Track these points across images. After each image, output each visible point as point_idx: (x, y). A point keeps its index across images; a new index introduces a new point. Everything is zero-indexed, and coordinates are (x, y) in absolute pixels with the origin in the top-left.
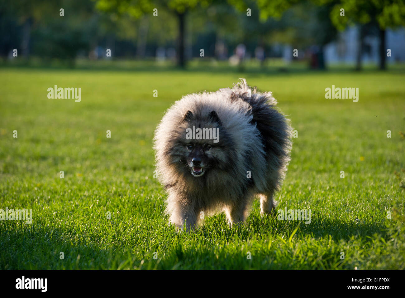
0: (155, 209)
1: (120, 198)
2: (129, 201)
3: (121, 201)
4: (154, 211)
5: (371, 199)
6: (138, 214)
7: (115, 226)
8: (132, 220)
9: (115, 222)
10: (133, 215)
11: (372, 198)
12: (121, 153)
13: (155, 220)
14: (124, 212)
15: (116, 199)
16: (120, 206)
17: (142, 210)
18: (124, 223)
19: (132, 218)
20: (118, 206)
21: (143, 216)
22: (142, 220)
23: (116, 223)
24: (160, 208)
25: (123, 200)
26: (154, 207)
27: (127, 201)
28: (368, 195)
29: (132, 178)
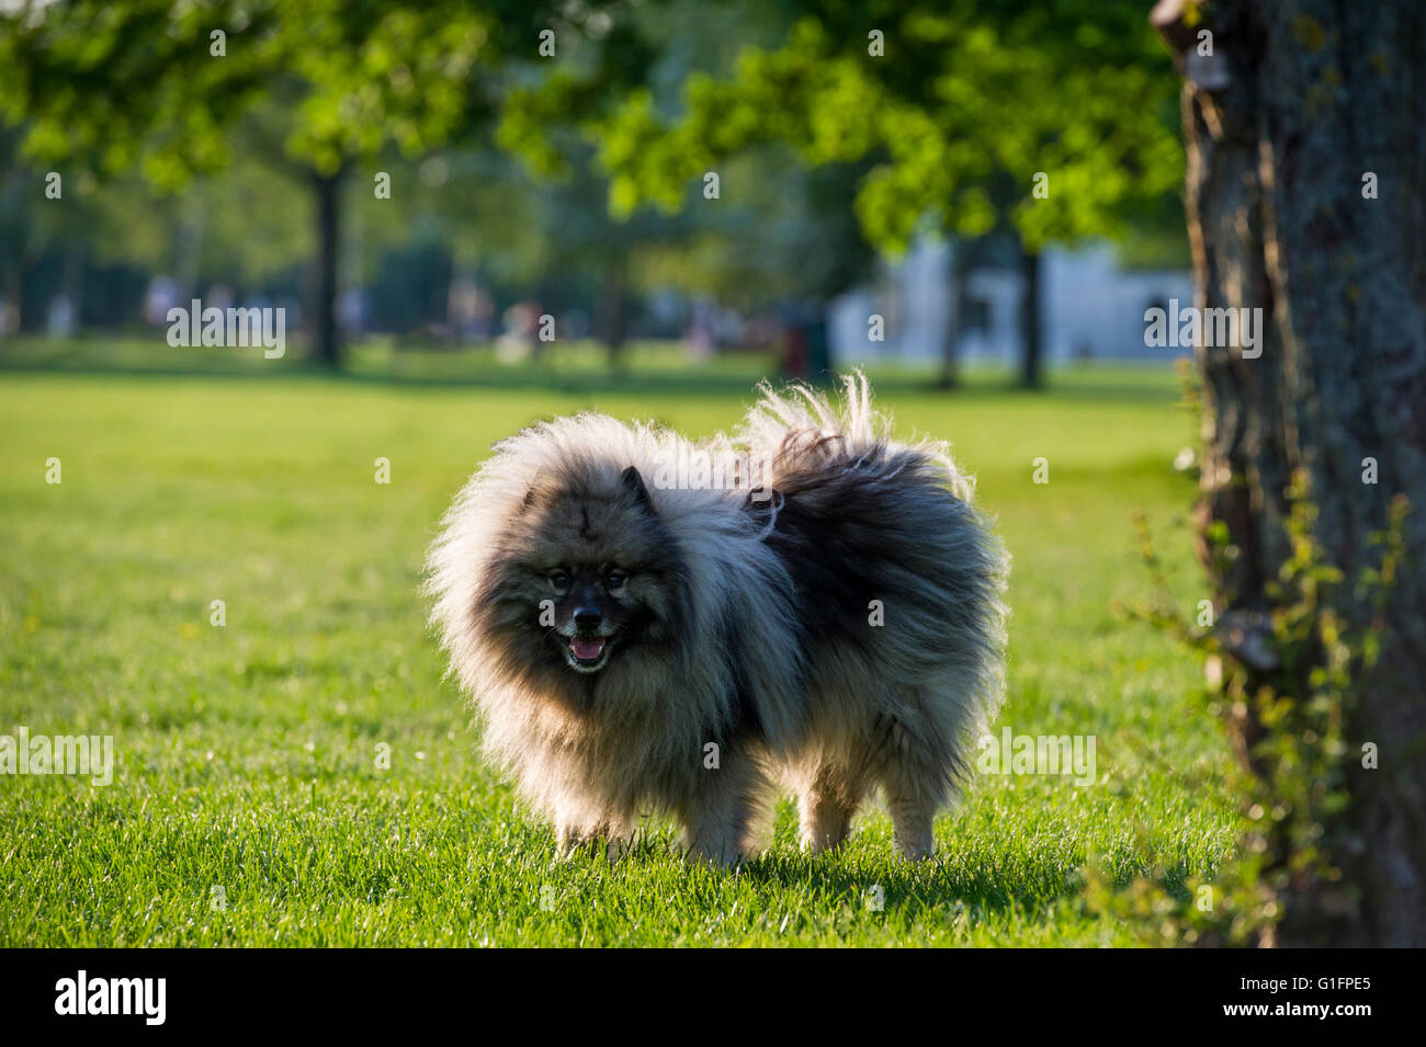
0: (243, 866)
1: (115, 825)
2: (145, 839)
3: (117, 836)
4: (237, 872)
5: (1004, 836)
6: (180, 885)
7: (97, 927)
8: (158, 906)
9: (94, 915)
10: (161, 889)
11: (1008, 833)
12: (115, 665)
13: (241, 905)
14: (129, 877)
15: (101, 829)
16: (116, 857)
17: (196, 871)
18: (129, 918)
19: (157, 898)
20: (107, 858)
21: (198, 893)
22: (194, 907)
23: (99, 916)
24: (261, 862)
25: (126, 836)
26: (240, 860)
27: (139, 838)
28: (994, 822)
29: (157, 755)
